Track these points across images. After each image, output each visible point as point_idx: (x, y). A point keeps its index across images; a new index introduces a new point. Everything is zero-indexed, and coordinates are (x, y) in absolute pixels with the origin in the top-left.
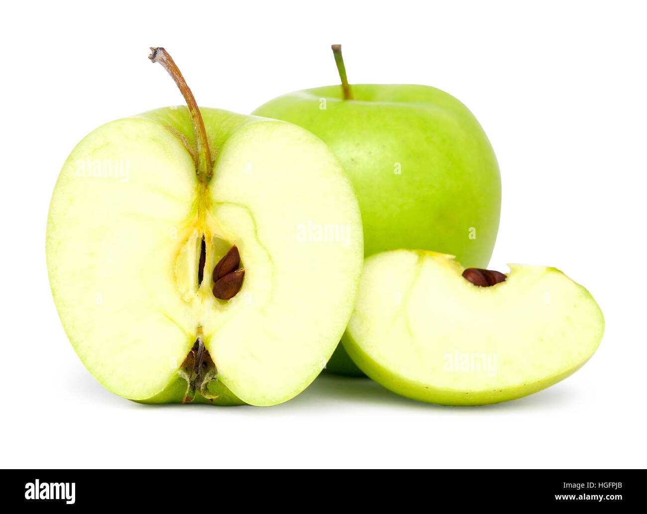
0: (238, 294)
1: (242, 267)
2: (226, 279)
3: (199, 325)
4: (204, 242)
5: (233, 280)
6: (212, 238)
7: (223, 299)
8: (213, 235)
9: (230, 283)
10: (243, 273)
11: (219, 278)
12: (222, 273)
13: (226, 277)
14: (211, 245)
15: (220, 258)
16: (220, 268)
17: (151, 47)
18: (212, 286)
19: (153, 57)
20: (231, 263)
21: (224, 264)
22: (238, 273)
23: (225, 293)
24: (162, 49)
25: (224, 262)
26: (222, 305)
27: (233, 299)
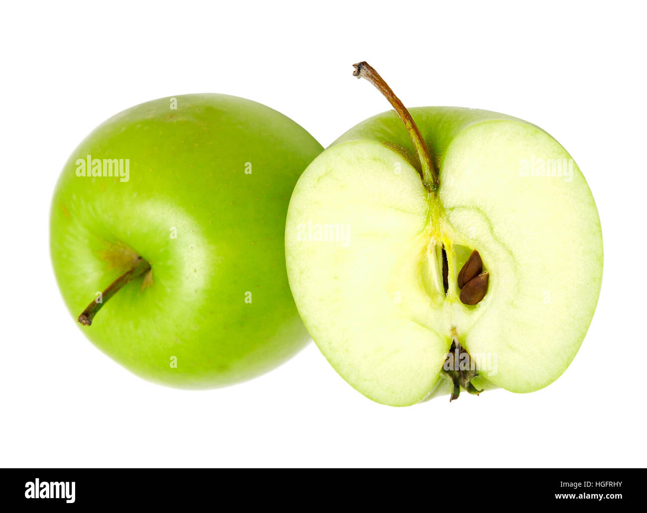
0: (485, 297)
1: (486, 269)
2: (471, 284)
3: (452, 327)
4: (445, 251)
5: (478, 284)
6: (452, 246)
7: (471, 304)
8: (452, 243)
9: (475, 288)
10: (488, 276)
11: (464, 285)
12: (466, 279)
13: (471, 282)
14: (451, 252)
15: (462, 264)
16: (464, 275)
17: (354, 64)
18: (459, 293)
19: (357, 73)
20: (473, 268)
21: (468, 270)
22: (482, 276)
23: (472, 299)
24: (364, 63)
25: (466, 268)
26: (471, 311)
27: (481, 303)
